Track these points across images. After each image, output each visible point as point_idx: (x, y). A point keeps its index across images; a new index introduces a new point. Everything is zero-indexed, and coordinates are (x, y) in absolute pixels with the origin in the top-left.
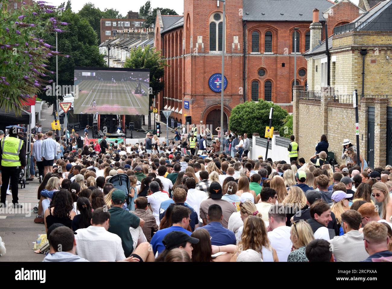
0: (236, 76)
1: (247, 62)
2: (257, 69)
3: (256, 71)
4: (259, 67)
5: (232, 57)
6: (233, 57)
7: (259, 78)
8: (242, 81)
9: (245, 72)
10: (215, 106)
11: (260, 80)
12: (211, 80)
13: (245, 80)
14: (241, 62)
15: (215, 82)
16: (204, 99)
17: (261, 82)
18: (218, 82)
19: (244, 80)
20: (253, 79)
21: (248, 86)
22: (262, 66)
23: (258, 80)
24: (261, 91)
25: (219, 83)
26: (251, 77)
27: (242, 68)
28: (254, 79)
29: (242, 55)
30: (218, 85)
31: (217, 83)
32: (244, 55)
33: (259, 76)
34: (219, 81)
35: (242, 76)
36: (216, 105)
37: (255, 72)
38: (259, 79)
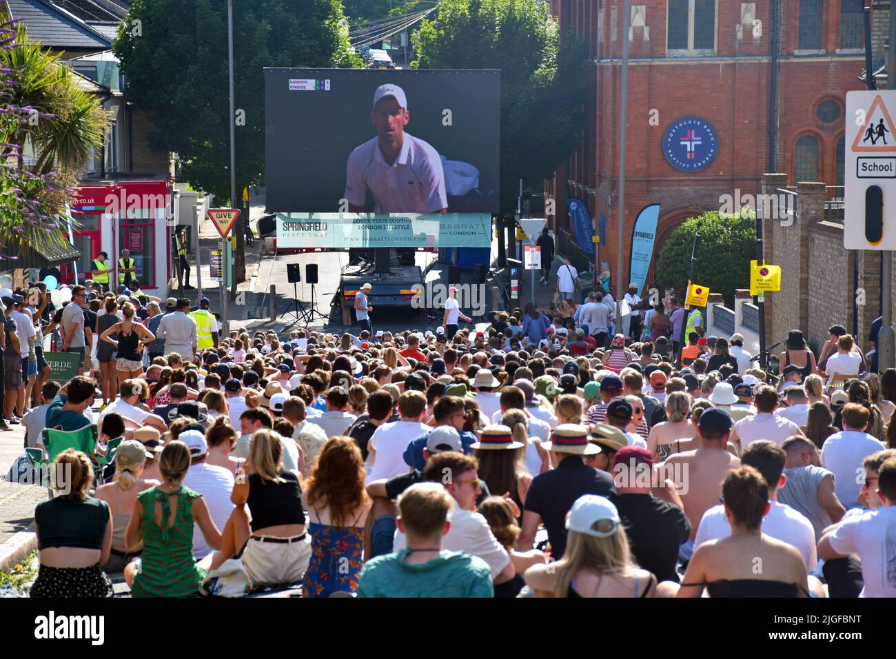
0: (746, 122)
1: (780, 78)
2: (813, 102)
3: (810, 108)
4: (820, 96)
5: (734, 65)
6: (737, 65)
7: (820, 127)
8: (764, 136)
9: (776, 111)
10: (681, 211)
11: (822, 133)
12: (671, 135)
13: (775, 134)
14: (764, 82)
15: (682, 143)
16: (648, 191)
17: (826, 139)
18: (691, 141)
19: (771, 133)
20: (797, 132)
21: (785, 151)
22: (830, 92)
23: (817, 134)
24: (823, 165)
25: (694, 143)
26: (794, 125)
27: (764, 99)
28: (803, 129)
29: (765, 60)
30: (691, 152)
31: (688, 143)
32: (774, 59)
33: (821, 123)
34: (694, 138)
35: (764, 121)
36: (685, 210)
37: (807, 110)
38: (818, 131)
